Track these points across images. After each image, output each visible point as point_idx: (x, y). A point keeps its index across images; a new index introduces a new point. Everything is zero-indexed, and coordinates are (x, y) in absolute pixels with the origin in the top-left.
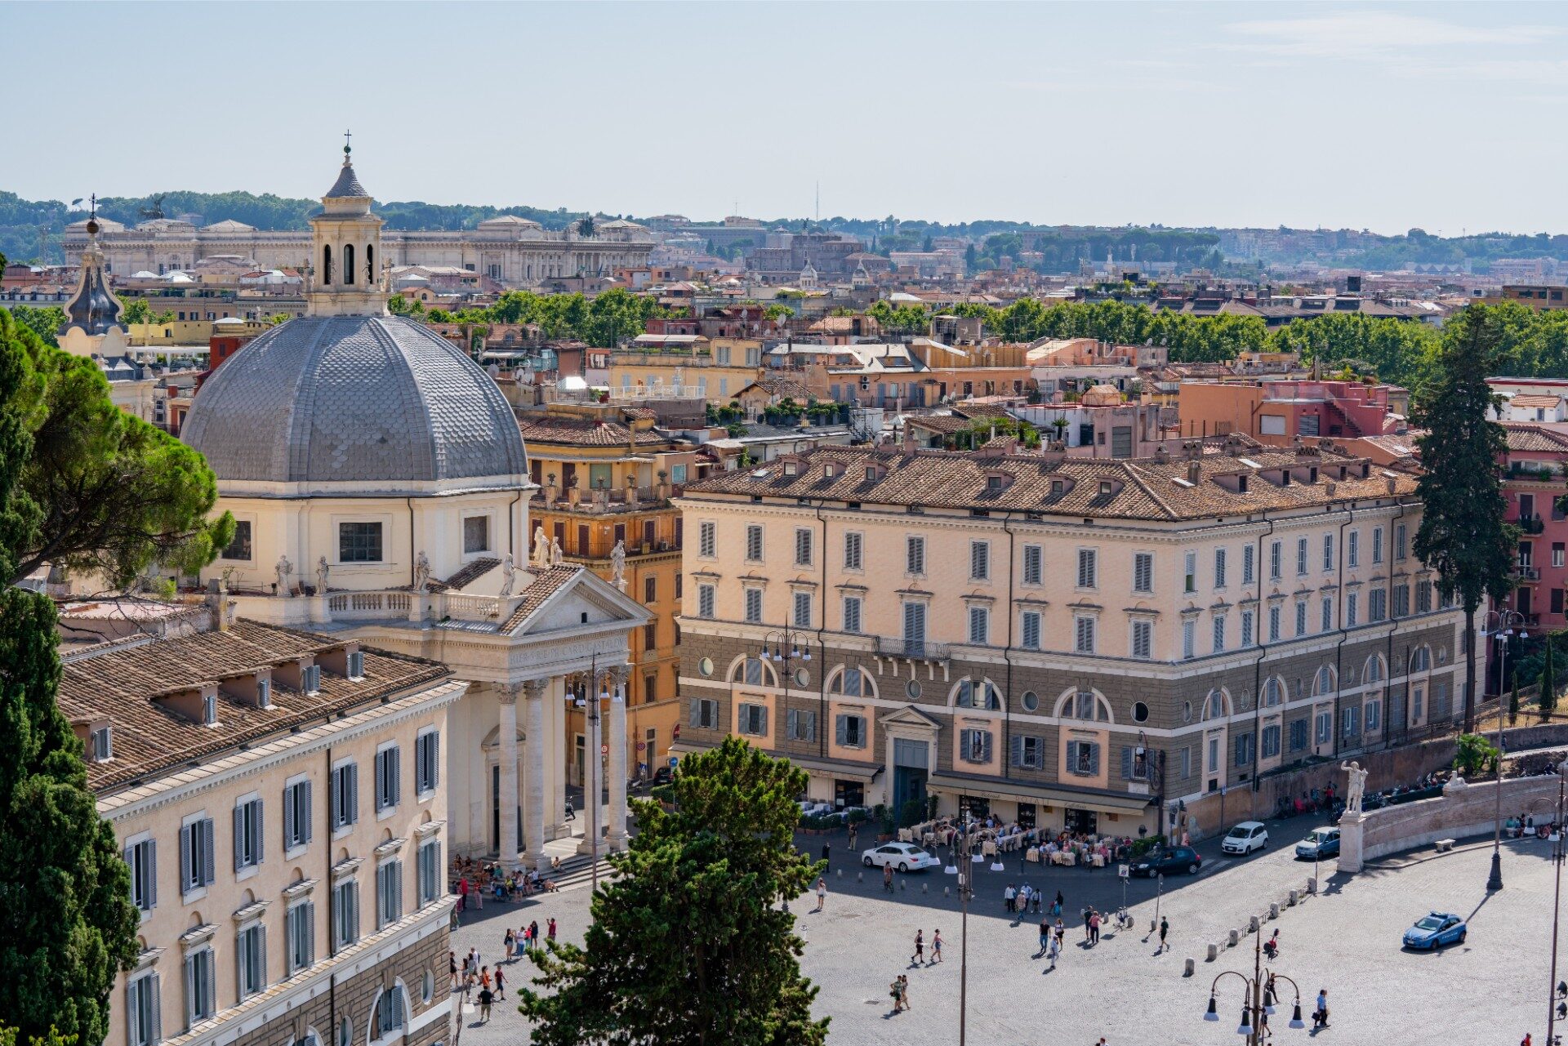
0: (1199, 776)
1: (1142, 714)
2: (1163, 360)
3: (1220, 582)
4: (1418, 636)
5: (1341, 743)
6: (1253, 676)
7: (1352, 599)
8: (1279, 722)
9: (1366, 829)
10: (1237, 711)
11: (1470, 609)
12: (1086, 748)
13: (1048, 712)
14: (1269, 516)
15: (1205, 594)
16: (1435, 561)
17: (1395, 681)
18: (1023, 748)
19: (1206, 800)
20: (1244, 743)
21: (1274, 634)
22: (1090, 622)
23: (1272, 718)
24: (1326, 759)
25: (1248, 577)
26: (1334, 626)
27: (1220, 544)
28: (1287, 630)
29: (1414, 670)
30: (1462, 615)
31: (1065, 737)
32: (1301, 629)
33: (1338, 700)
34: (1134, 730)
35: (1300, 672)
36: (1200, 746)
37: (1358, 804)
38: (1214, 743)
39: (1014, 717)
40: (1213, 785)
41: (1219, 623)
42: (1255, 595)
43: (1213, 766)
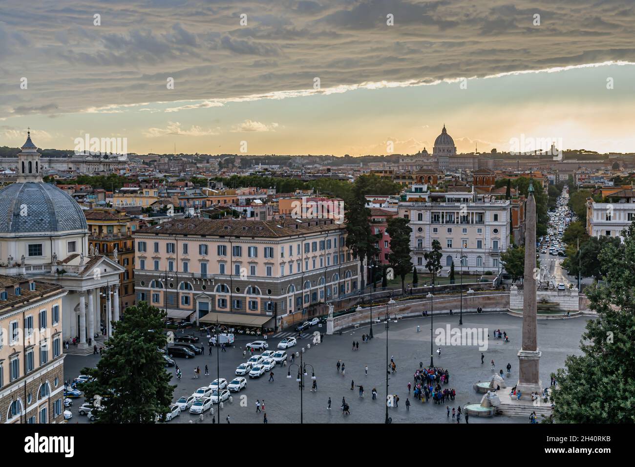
0: (286, 309)
1: (270, 292)
2: (275, 193)
3: (291, 254)
4: (347, 268)
5: (326, 298)
6: (301, 281)
7: (328, 258)
8: (309, 293)
9: (334, 322)
10: (297, 290)
11: (362, 260)
12: (254, 302)
13: (243, 293)
14: (304, 236)
15: (287, 258)
16: (352, 247)
17: (341, 281)
18: (236, 303)
19: (288, 316)
20: (299, 300)
21: (307, 268)
22: (254, 267)
23: (307, 292)
24: (323, 303)
25: (299, 253)
26: (323, 266)
27: (291, 244)
28: (310, 267)
29: (346, 278)
30: (360, 262)
31: (248, 300)
32: (314, 267)
33: (325, 287)
34: (268, 297)
35: (314, 279)
36: (286, 301)
37: (332, 315)
38: (291, 300)
39: (233, 294)
40: (290, 311)
41: (291, 266)
42: (301, 258)
43: (290, 306)
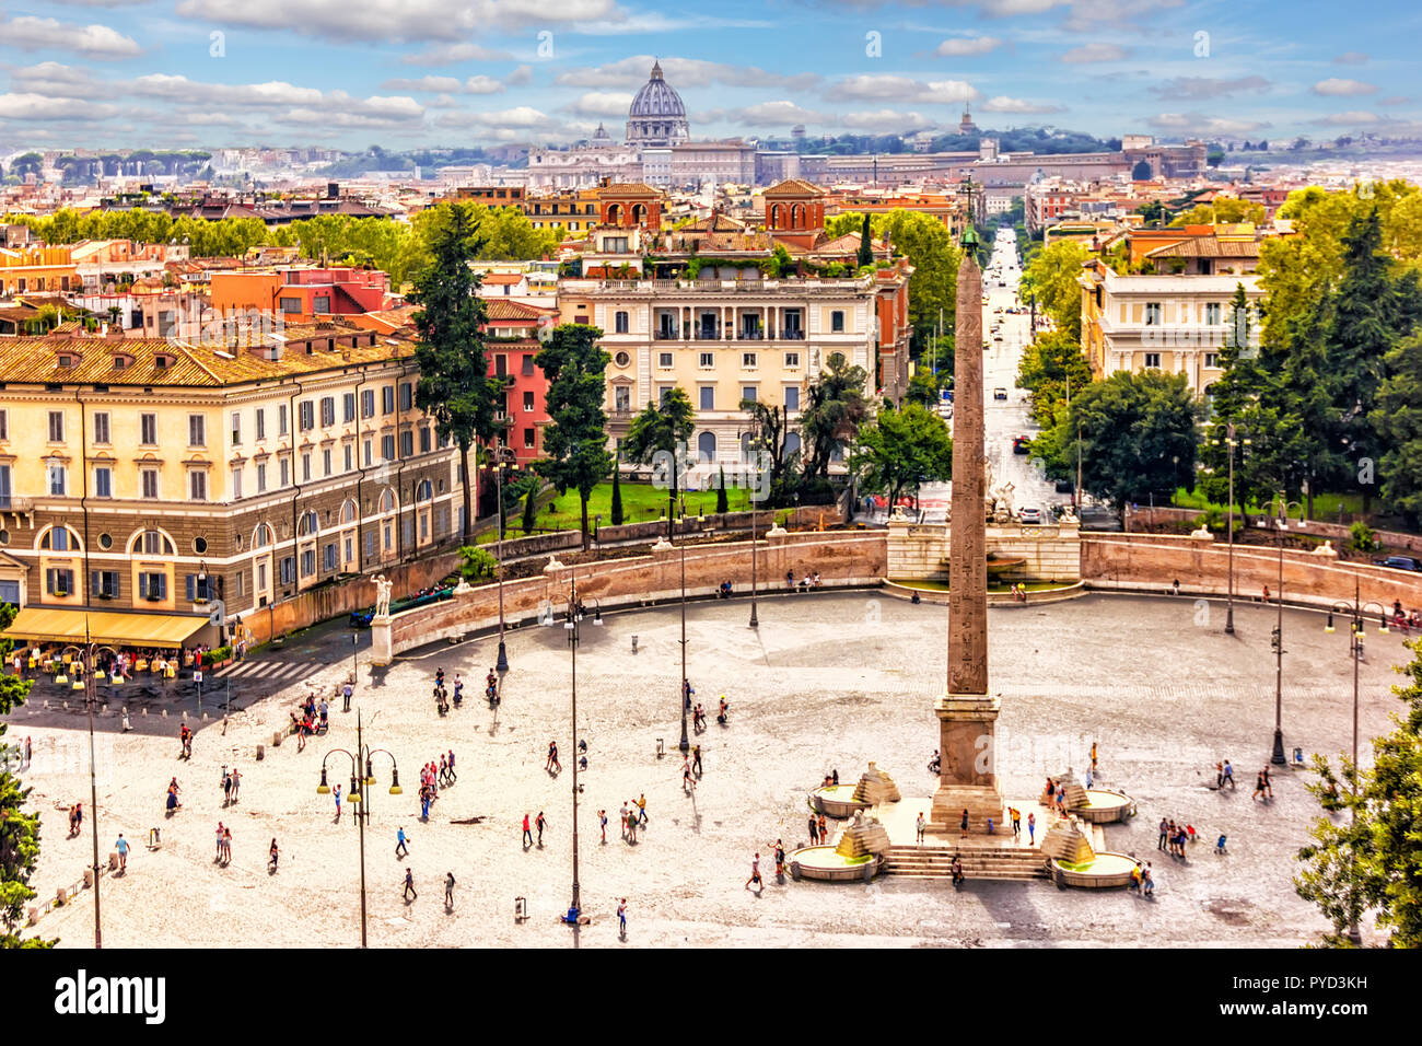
0: (251, 595)
1: (201, 546)
2: (186, 256)
3: (261, 435)
4: (421, 472)
5: (364, 561)
6: (291, 510)
7: (368, 444)
8: (314, 547)
9: (393, 630)
10: (280, 539)
11: (464, 448)
12: (155, 577)
13: (122, 549)
14: (298, 380)
15: (249, 447)
16: (433, 410)
17: (404, 509)
18: (101, 580)
19: (258, 614)
20: (286, 565)
21: (307, 476)
22: (153, 473)
23: (309, 544)
24: (352, 575)
25: (283, 430)
26: (354, 468)
27: (260, 405)
28: (317, 473)
29: (420, 500)
30: (457, 453)
31: (137, 570)
32: (328, 471)
33: (360, 527)
34: (197, 560)
35: (328, 506)
36: (251, 570)
37: (387, 609)
38: (262, 567)
39: (92, 555)
40: (263, 601)
41: (262, 469)
42: (289, 446)
43: (263, 585)
